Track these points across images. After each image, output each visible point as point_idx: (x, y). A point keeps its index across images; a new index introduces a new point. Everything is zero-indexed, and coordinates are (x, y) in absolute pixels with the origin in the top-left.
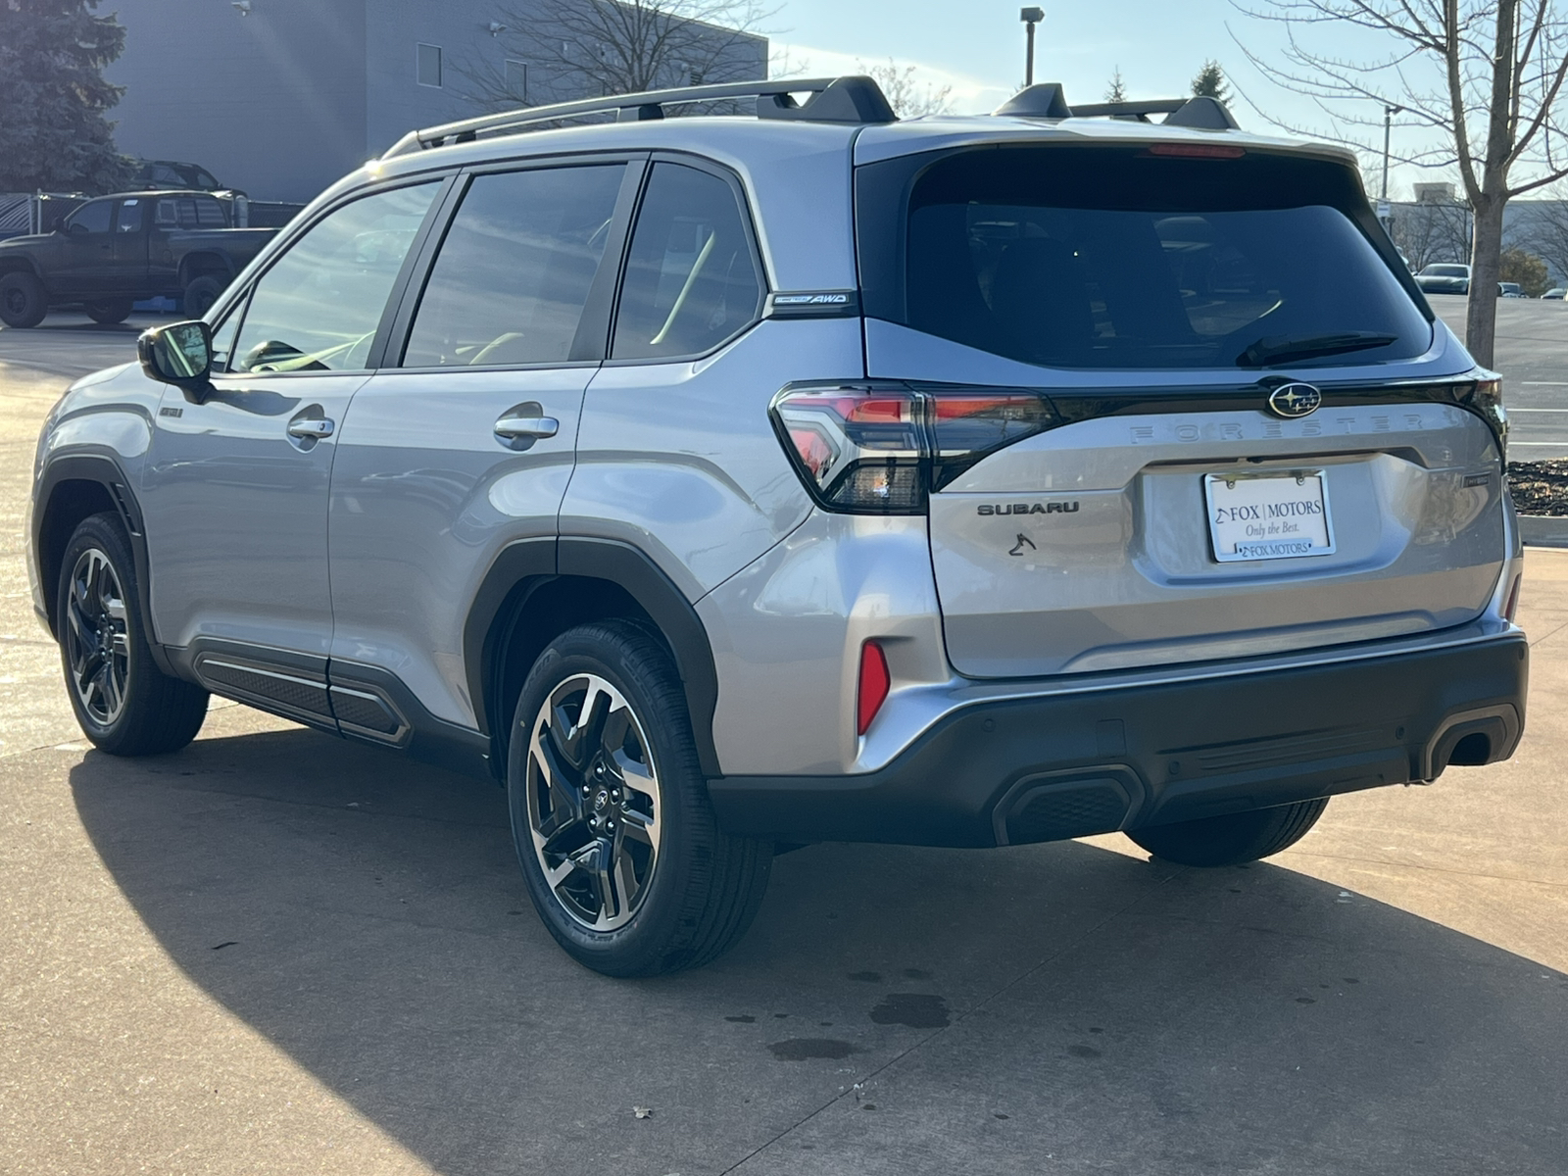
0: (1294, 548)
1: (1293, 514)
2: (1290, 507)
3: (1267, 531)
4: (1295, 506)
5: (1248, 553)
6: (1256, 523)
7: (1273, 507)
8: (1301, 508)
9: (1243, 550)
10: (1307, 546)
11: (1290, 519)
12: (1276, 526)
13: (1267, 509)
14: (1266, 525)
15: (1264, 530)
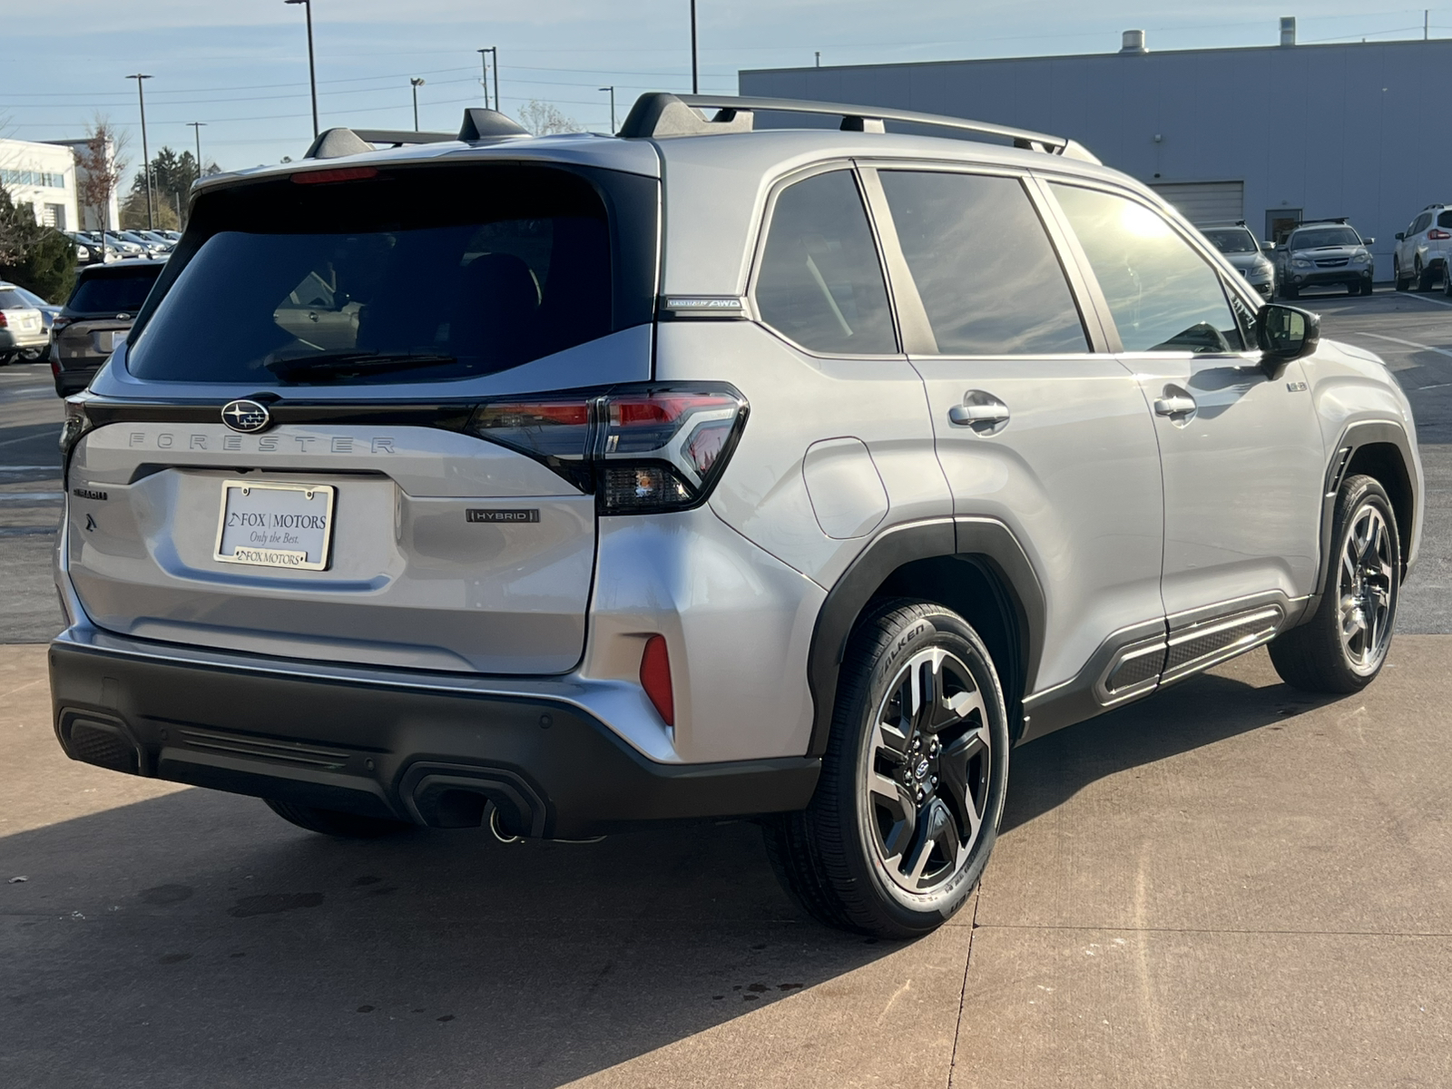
0: (287, 559)
1: (297, 526)
2: (295, 519)
3: (268, 539)
4: (300, 519)
5: (244, 557)
6: (260, 530)
7: (279, 518)
8: (306, 522)
9: (240, 554)
10: (299, 559)
11: (293, 531)
12: (277, 536)
13: (273, 517)
14: (269, 534)
15: (266, 538)
